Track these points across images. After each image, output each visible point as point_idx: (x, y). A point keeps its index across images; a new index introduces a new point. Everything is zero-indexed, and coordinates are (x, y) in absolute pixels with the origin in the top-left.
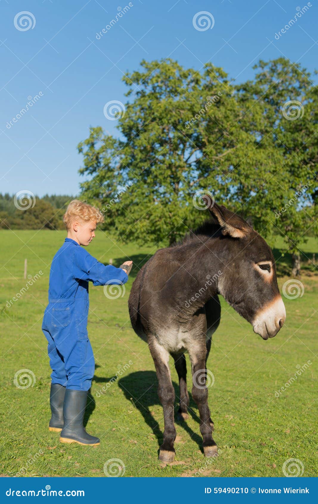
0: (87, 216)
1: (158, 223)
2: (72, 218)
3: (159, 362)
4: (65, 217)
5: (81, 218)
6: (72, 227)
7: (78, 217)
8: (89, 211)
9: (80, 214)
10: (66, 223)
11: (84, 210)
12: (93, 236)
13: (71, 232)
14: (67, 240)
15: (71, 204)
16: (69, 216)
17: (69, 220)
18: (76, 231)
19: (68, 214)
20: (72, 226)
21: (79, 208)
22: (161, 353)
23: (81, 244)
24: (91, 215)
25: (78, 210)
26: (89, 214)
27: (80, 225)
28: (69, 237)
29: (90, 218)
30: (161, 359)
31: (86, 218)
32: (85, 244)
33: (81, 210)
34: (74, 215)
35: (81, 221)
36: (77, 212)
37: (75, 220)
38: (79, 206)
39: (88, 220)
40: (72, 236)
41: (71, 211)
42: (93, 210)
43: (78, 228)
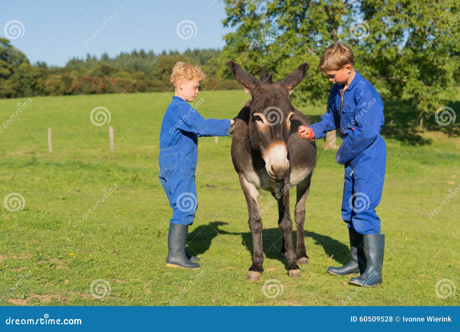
0: (190, 76)
1: (315, 77)
2: (177, 78)
3: (248, 196)
4: (172, 77)
5: (185, 77)
6: (178, 86)
7: (183, 77)
8: (192, 70)
9: (184, 74)
10: (173, 83)
11: (187, 70)
12: (196, 93)
13: (177, 90)
14: (174, 98)
15: (177, 65)
16: (175, 76)
17: (175, 80)
18: (182, 89)
19: (174, 75)
20: (177, 84)
21: (183, 68)
22: (249, 189)
23: (187, 101)
24: (194, 75)
25: (182, 71)
26: (192, 74)
27: (185, 84)
28: (176, 95)
29: (193, 77)
30: (249, 194)
31: (189, 77)
32: (191, 100)
33: (185, 70)
34: (179, 75)
35: (185, 80)
36: (181, 72)
37: (179, 79)
38: (183, 66)
39: (191, 79)
40: (179, 93)
41: (176, 72)
42: (195, 70)
43: (183, 86)
